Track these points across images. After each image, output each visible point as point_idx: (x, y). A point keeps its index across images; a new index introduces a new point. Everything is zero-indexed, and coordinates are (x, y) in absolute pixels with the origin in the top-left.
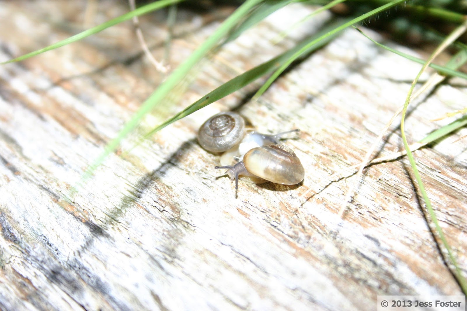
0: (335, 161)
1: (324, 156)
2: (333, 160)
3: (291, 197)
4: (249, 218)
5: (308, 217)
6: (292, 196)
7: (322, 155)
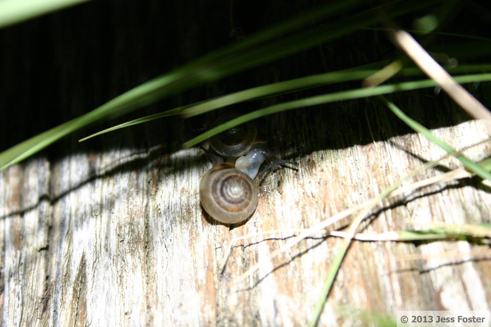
0: (316, 208)
1: (311, 198)
2: (316, 206)
3: (254, 224)
4: (204, 227)
5: (252, 252)
6: (256, 223)
7: (311, 195)
